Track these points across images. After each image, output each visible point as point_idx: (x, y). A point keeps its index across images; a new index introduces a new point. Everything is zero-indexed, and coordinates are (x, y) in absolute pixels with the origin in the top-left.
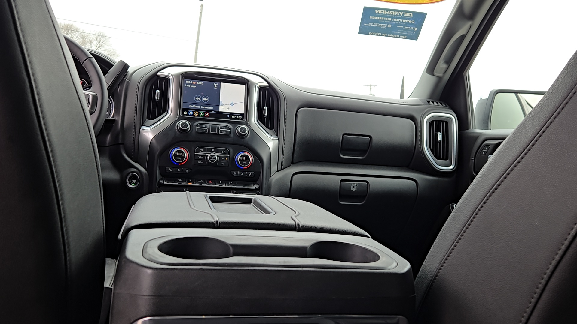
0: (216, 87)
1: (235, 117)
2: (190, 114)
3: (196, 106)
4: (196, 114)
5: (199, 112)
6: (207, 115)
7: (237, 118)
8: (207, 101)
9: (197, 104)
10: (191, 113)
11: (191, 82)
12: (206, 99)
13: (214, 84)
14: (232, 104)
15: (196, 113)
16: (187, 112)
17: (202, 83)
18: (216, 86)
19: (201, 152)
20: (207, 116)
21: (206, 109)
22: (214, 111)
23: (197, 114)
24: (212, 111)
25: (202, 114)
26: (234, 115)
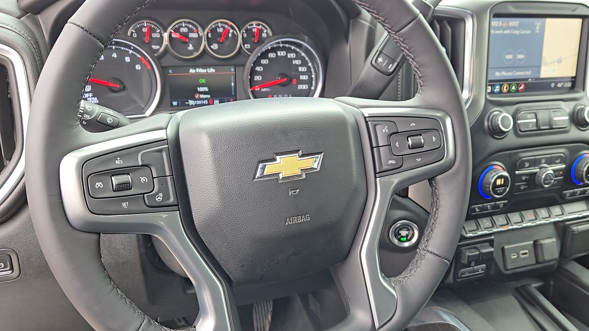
0: (537, 30)
1: (563, 86)
2: (495, 90)
3: (506, 72)
4: (505, 90)
5: (509, 85)
6: (522, 87)
7: (565, 86)
8: (522, 60)
9: (507, 68)
10: (497, 89)
11: (500, 23)
12: (521, 56)
13: (536, 23)
14: (560, 60)
15: (505, 87)
16: (492, 88)
17: (518, 22)
18: (538, 28)
19: (527, 167)
20: (522, 89)
21: (521, 75)
22: (533, 78)
23: (507, 88)
24: (530, 80)
25: (514, 88)
26: (560, 82)
